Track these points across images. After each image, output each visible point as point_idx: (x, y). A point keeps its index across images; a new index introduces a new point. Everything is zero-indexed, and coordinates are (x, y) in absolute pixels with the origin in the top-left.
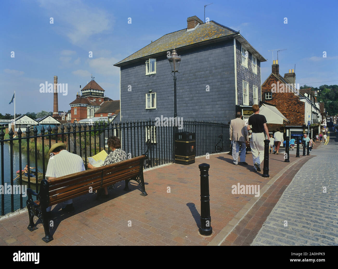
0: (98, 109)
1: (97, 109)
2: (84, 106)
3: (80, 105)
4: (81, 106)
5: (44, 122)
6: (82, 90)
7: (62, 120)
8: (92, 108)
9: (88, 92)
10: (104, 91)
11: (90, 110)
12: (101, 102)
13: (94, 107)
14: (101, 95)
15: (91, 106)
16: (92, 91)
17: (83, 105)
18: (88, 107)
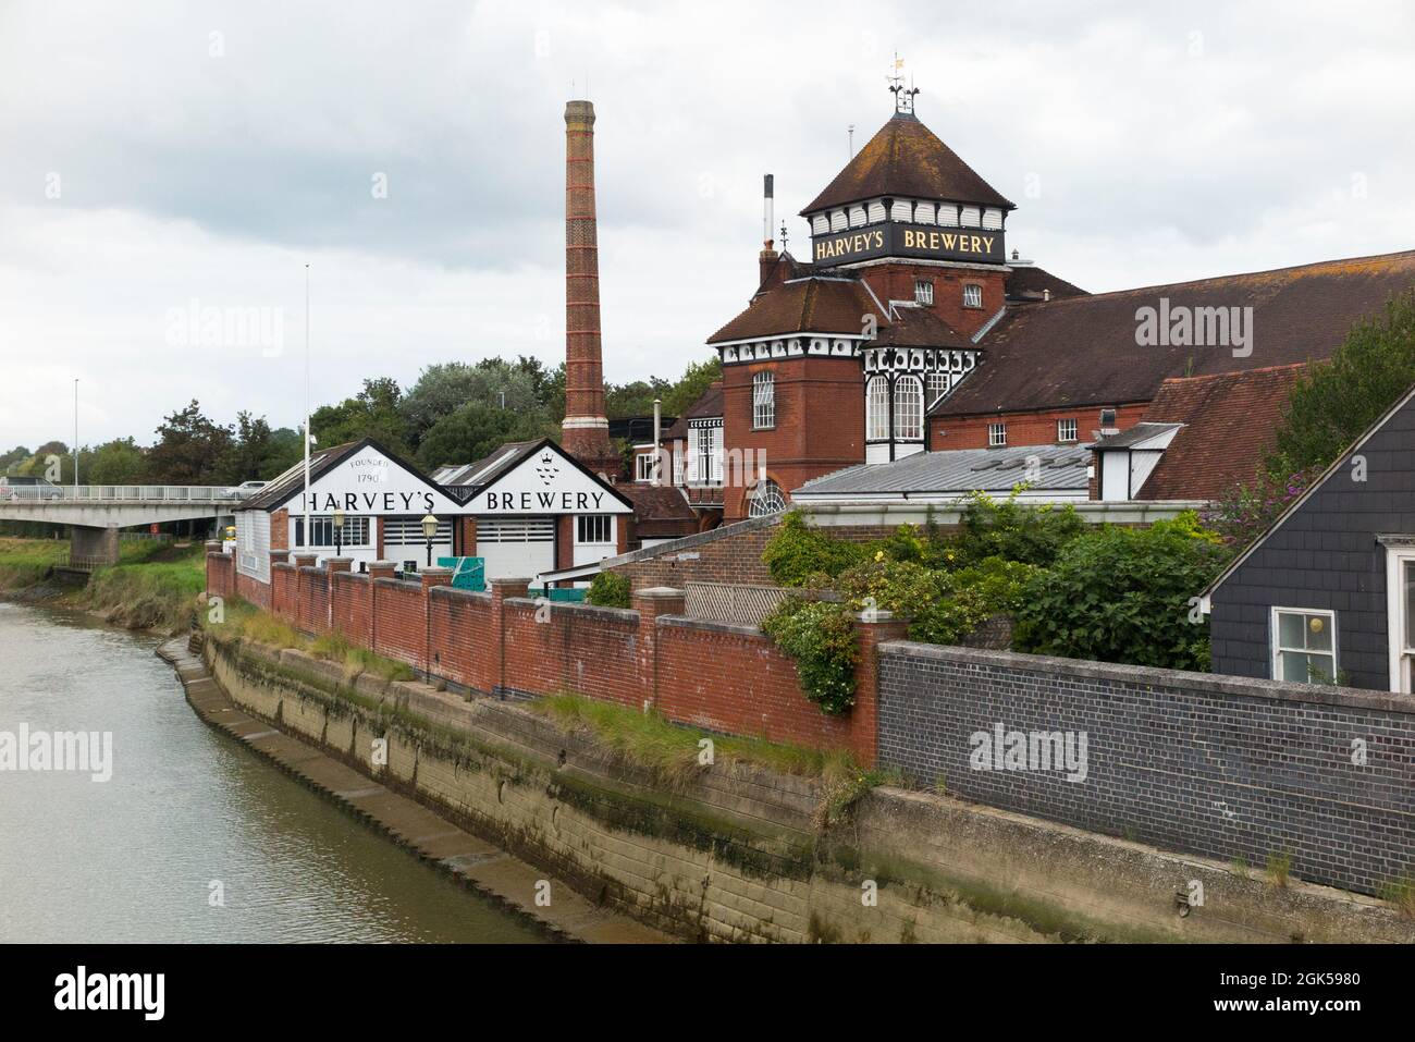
0: (956, 378)
1: (952, 376)
2: (835, 352)
3: (805, 343)
4: (812, 350)
5: (499, 500)
6: (809, 214)
7: (638, 479)
8: (904, 366)
9: (869, 227)
10: (1005, 207)
11: (891, 382)
12: (984, 313)
13: (928, 361)
14: (983, 246)
15: (902, 353)
16: (901, 211)
17: (831, 341)
18: (875, 359)
